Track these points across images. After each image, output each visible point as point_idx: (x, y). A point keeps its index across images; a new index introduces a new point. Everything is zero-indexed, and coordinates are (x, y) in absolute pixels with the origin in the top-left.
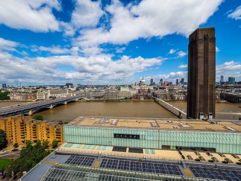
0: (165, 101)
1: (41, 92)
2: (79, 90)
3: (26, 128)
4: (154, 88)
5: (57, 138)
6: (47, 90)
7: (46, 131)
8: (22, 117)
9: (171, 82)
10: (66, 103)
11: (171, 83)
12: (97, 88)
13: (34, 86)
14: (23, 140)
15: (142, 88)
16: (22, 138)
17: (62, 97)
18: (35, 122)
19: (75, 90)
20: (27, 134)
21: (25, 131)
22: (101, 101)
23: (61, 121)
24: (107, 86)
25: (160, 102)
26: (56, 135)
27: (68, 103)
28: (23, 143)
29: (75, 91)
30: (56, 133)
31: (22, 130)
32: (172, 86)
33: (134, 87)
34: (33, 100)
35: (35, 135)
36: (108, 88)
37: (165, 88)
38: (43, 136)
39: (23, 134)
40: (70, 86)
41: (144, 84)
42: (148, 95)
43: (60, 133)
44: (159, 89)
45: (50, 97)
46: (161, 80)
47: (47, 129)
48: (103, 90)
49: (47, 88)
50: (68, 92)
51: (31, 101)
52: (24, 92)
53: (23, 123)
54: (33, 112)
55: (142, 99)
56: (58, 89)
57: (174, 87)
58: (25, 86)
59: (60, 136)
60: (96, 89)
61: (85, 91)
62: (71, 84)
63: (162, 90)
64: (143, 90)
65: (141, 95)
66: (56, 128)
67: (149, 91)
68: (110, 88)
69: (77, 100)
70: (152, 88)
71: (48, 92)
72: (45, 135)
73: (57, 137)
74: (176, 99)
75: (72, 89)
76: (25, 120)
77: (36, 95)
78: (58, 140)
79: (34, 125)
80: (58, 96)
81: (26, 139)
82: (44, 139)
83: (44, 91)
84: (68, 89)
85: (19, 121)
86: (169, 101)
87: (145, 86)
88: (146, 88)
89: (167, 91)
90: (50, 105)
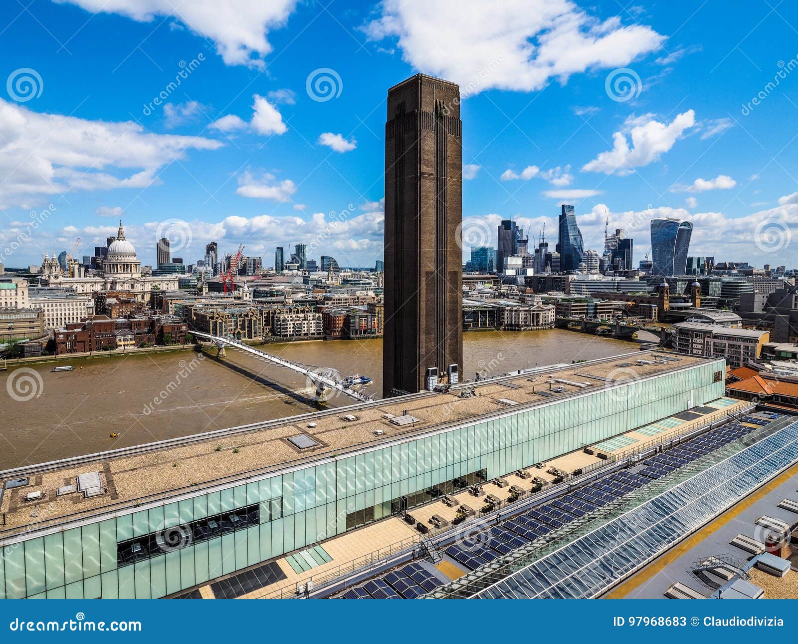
0: (247, 344)
4: (183, 284)
9: (256, 256)
11: (256, 264)
15: (119, 288)
25: (223, 352)
32: (264, 276)
33: (61, 279)
37: (236, 287)
41: (127, 266)
42: (159, 320)
44: (205, 290)
46: (212, 248)
55: (127, 345)
57: (274, 279)
63: (222, 294)
64: (123, 297)
65: (118, 326)
67: (158, 301)
70: (174, 287)
74: (290, 330)
86: (262, 344)
87: (135, 276)
88: (138, 288)
89: (248, 298)
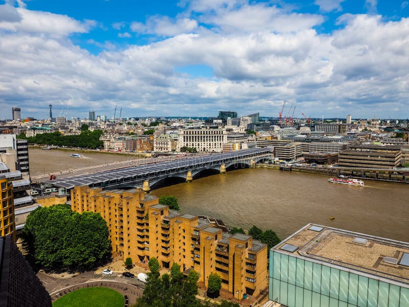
1: (162, 135)
2: (255, 134)
3: (147, 224)
5: (217, 269)
6: (175, 128)
7: (192, 242)
8: (140, 197)
10: (223, 168)
12: (312, 127)
13: (144, 119)
14: (141, 253)
16: (140, 248)
17: (211, 150)
18: (166, 213)
19: (243, 131)
20: (150, 240)
21: (146, 233)
22: (331, 173)
23: (220, 222)
24: (344, 121)
26: (217, 262)
27: (228, 169)
28: (141, 261)
29: (245, 136)
30: (217, 255)
31: (140, 227)
34: (148, 155)
35: (166, 248)
36: (353, 131)
38: (184, 257)
39: (141, 240)
40: (229, 118)
43: (227, 258)
45: (184, 149)
47: (194, 239)
48: (334, 134)
49: (174, 124)
50: (225, 137)
51: (143, 157)
52: (127, 134)
53: (143, 212)
54: (152, 184)
56: (199, 128)
58: (128, 119)
59: (227, 265)
60: (308, 130)
61: (272, 137)
62: (233, 115)
66: (216, 242)
68: (360, 130)
69: (252, 162)
71: (179, 135)
72: (188, 254)
73: (219, 266)
75: (235, 129)
76: (146, 206)
77: (153, 141)
78: (221, 275)
79: (164, 221)
80: (201, 145)
81: (146, 253)
82: (185, 263)
83: (168, 132)
84: (226, 127)
85: (135, 204)
90: (185, 170)
